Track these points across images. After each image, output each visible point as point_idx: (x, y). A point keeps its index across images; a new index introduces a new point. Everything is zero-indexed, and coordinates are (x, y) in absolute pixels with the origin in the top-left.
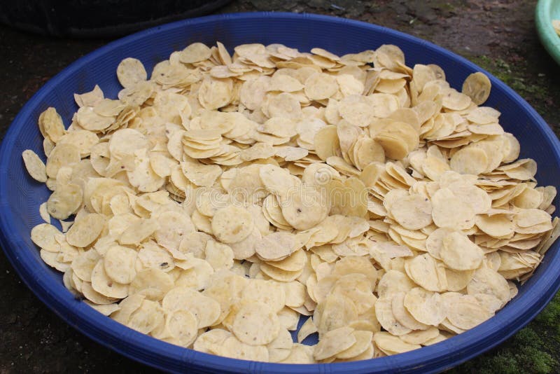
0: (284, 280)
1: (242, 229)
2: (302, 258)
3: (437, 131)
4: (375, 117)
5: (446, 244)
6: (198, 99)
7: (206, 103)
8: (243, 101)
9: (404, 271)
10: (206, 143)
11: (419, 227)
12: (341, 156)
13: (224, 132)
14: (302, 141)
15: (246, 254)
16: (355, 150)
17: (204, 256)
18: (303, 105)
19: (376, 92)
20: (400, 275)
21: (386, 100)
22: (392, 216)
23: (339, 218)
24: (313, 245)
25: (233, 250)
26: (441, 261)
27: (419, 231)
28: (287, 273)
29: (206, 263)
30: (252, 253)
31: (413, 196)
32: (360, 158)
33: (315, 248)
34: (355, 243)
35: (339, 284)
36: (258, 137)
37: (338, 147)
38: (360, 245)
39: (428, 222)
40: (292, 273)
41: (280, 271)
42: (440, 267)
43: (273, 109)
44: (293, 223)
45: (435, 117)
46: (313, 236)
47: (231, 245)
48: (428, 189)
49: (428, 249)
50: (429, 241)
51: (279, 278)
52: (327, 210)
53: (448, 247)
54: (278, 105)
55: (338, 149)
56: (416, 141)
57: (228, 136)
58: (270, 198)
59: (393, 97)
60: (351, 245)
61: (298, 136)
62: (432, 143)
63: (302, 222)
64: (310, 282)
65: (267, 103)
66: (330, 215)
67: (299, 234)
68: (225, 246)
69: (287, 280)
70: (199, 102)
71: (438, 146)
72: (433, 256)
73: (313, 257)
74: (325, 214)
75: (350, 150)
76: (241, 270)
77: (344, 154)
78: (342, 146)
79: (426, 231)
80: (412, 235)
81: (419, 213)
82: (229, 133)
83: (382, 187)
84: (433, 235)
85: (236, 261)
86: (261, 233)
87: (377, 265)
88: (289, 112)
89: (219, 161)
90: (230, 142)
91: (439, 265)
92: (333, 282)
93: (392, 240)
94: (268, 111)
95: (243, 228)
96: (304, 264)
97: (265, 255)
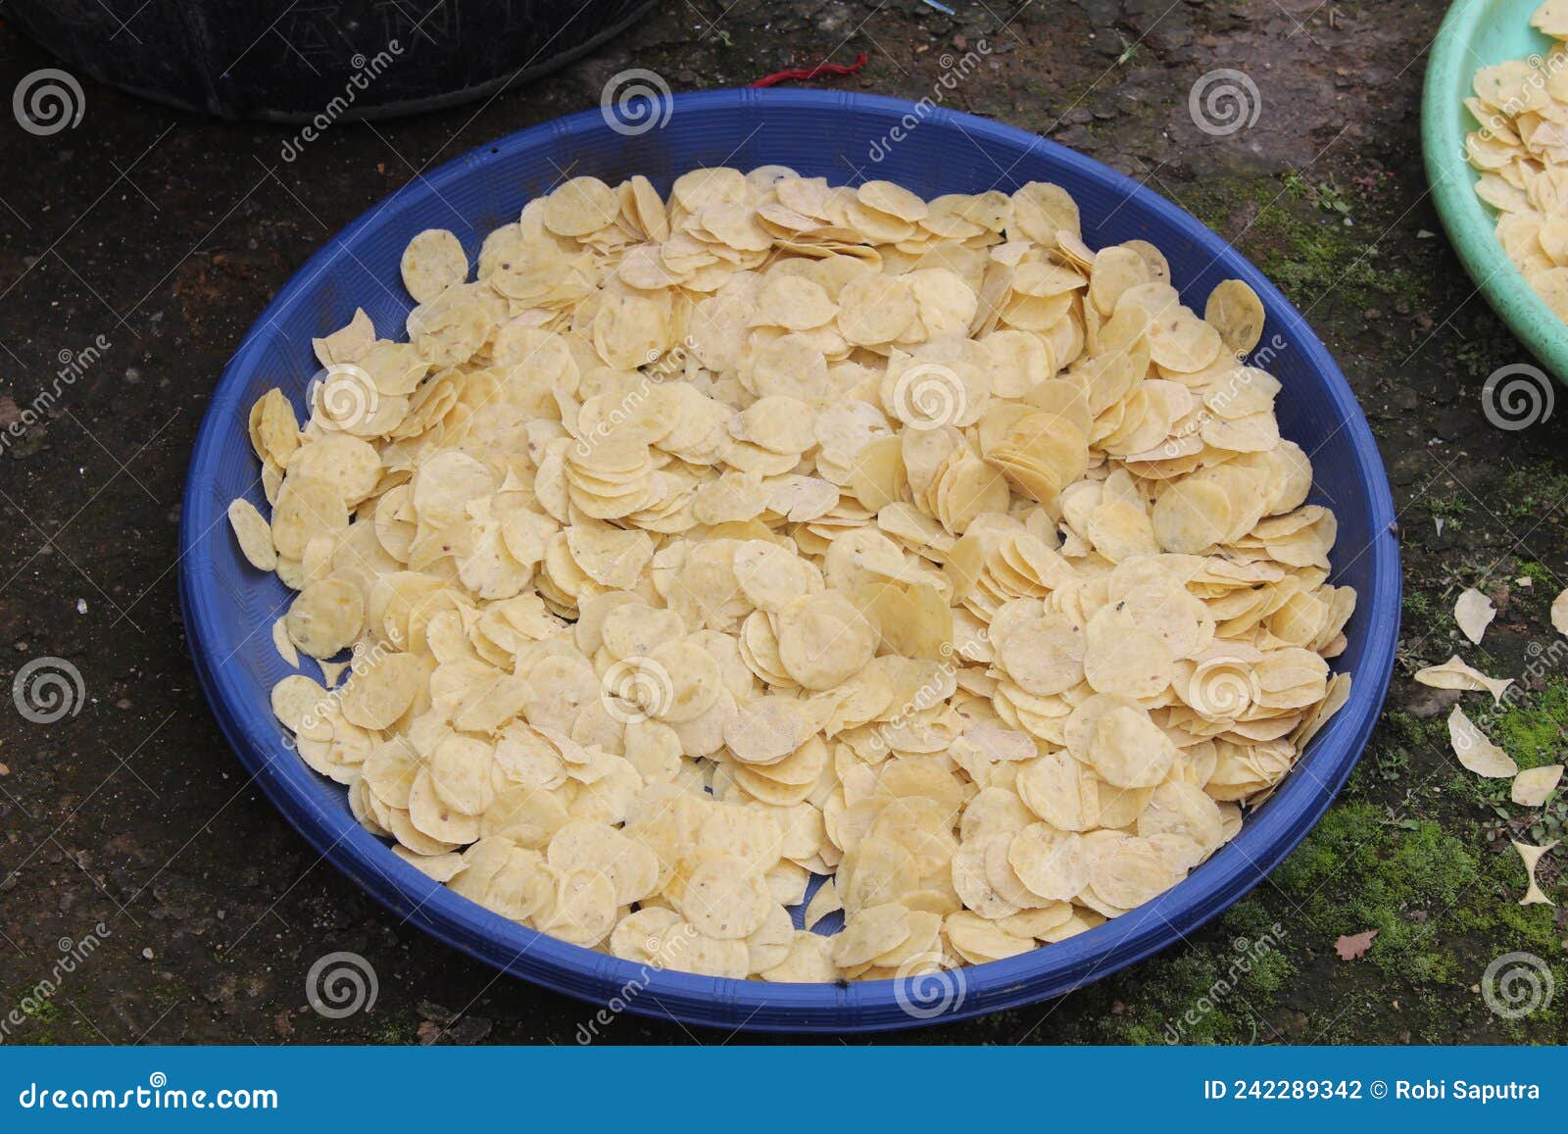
0: (781, 802)
1: (698, 694)
2: (817, 755)
3: (1129, 436)
4: (993, 396)
5: (1102, 732)
6: (592, 341)
7: (611, 352)
8: (695, 347)
9: (1014, 788)
10: (616, 479)
11: (1056, 689)
12: (911, 499)
13: (655, 437)
14: (828, 463)
15: (707, 746)
16: (942, 491)
17: (622, 750)
18: (831, 361)
19: (1001, 325)
20: (1004, 795)
21: (1023, 350)
22: (1003, 664)
23: (897, 662)
24: (841, 727)
25: (681, 738)
26: (1090, 768)
27: (1057, 696)
28: (786, 787)
29: (627, 765)
30: (719, 745)
32: (951, 509)
33: (845, 732)
34: (925, 721)
35: (887, 815)
36: (728, 452)
37: (905, 483)
38: (934, 725)
39: (1075, 679)
40: (797, 788)
41: (774, 786)
42: (1088, 778)
43: (764, 374)
44: (800, 676)
45: (1131, 396)
46: (841, 706)
47: (676, 726)
48: (1083, 601)
49: (1067, 742)
50: (1072, 723)
51: (771, 799)
52: (871, 645)
53: (1108, 739)
54: (774, 364)
55: (903, 488)
56: (1082, 460)
57: (664, 446)
58: (754, 618)
59: (1035, 341)
60: (916, 726)
61: (817, 448)
62: (1119, 464)
63: (820, 673)
64: (832, 807)
65: (751, 359)
66: (878, 654)
67: (814, 699)
68: (664, 728)
69: (787, 802)
70: (594, 352)
71: (1130, 473)
72: (1078, 756)
73: (841, 749)
74: (868, 654)
75: (929, 491)
76: (696, 777)
77: (917, 497)
78: (913, 481)
79: (1070, 697)
80: (1038, 707)
81: (1057, 655)
82: (666, 439)
83: (988, 591)
84: (1084, 707)
85: (686, 758)
86: (737, 699)
87: (962, 775)
88: (800, 381)
90: (667, 460)
91: (1088, 774)
92: (875, 809)
93: (997, 716)
94: (753, 381)
95: (701, 691)
96: (821, 769)
97: (743, 751)
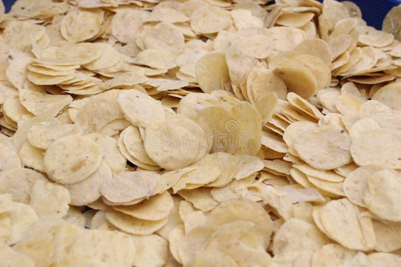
0: (138, 232)
1: (85, 165)
2: (166, 204)
3: (353, 66)
4: (274, 50)
5: (371, 186)
6: (60, 31)
7: (69, 35)
8: (114, 33)
9: (312, 221)
11: (332, 166)
12: (231, 90)
13: (84, 62)
14: (183, 74)
15: (88, 198)
16: (249, 82)
17: (29, 200)
18: (187, 38)
19: (276, 25)
20: (307, 226)
21: (290, 33)
22: (296, 152)
23: (222, 156)
24: (183, 187)
25: (71, 194)
26: (365, 209)
27: (333, 171)
28: (144, 223)
29: (30, 210)
30: (96, 196)
31: (324, 127)
32: (254, 91)
33: (185, 191)
34: (243, 186)
35: (217, 236)
36: (126, 67)
37: (228, 80)
38: (249, 189)
39: (346, 161)
40: (149, 223)
41: (133, 220)
42: (364, 217)
43: (150, 40)
44: (158, 159)
45: (351, 50)
46: (184, 176)
47: (68, 186)
48: (343, 121)
49: (347, 194)
50: (347, 183)
51: (131, 229)
53: (376, 189)
54: (156, 36)
55: (227, 82)
56: (327, 78)
57: (89, 68)
58: (129, 130)
59: (299, 31)
60: (237, 189)
61: (177, 68)
62: (346, 80)
63: (171, 158)
64: (174, 235)
65: (143, 34)
66: (211, 152)
67: (166, 174)
68: (61, 187)
69: (142, 232)
70: (61, 35)
71: (354, 83)
72: (355, 202)
73: (183, 205)
74: (203, 152)
75: (242, 84)
76: (82, 219)
77: (234, 87)
78: (232, 76)
80: (323, 176)
81: (333, 149)
82: (91, 64)
83: (281, 119)
84: (352, 176)
85: (74, 208)
86: (112, 170)
87: (273, 214)
88: (170, 45)
89: (72, 90)
90: (93, 75)
91: (364, 214)
92: (206, 234)
93: (295, 182)
94: (144, 44)
95: (87, 163)
96: (168, 213)
97: (113, 198)
